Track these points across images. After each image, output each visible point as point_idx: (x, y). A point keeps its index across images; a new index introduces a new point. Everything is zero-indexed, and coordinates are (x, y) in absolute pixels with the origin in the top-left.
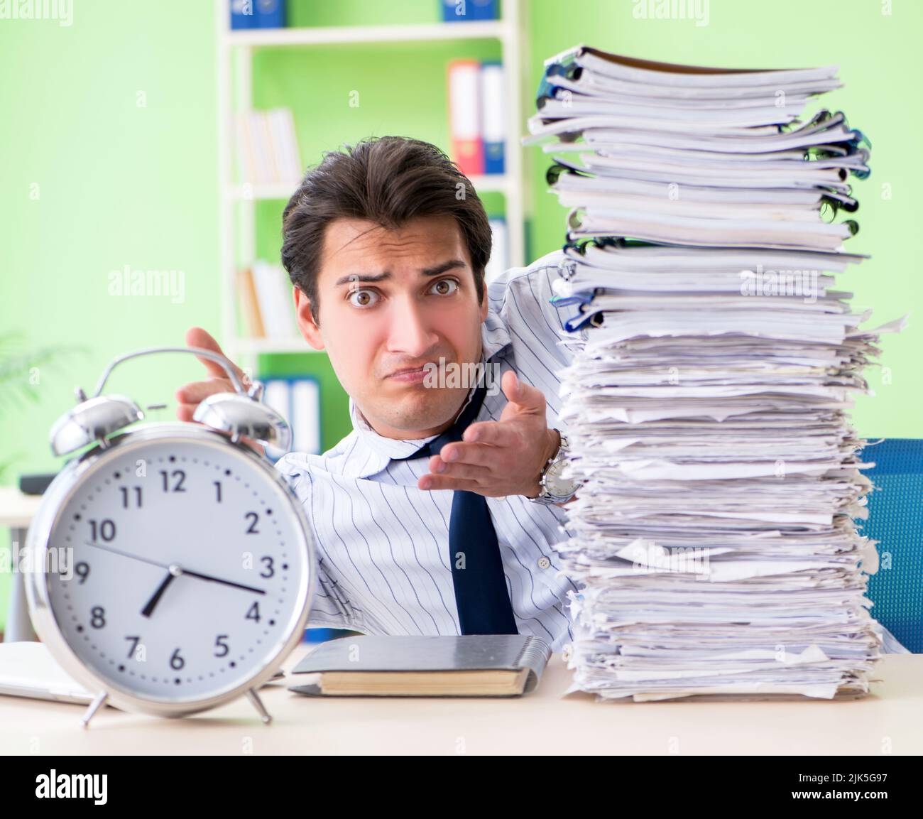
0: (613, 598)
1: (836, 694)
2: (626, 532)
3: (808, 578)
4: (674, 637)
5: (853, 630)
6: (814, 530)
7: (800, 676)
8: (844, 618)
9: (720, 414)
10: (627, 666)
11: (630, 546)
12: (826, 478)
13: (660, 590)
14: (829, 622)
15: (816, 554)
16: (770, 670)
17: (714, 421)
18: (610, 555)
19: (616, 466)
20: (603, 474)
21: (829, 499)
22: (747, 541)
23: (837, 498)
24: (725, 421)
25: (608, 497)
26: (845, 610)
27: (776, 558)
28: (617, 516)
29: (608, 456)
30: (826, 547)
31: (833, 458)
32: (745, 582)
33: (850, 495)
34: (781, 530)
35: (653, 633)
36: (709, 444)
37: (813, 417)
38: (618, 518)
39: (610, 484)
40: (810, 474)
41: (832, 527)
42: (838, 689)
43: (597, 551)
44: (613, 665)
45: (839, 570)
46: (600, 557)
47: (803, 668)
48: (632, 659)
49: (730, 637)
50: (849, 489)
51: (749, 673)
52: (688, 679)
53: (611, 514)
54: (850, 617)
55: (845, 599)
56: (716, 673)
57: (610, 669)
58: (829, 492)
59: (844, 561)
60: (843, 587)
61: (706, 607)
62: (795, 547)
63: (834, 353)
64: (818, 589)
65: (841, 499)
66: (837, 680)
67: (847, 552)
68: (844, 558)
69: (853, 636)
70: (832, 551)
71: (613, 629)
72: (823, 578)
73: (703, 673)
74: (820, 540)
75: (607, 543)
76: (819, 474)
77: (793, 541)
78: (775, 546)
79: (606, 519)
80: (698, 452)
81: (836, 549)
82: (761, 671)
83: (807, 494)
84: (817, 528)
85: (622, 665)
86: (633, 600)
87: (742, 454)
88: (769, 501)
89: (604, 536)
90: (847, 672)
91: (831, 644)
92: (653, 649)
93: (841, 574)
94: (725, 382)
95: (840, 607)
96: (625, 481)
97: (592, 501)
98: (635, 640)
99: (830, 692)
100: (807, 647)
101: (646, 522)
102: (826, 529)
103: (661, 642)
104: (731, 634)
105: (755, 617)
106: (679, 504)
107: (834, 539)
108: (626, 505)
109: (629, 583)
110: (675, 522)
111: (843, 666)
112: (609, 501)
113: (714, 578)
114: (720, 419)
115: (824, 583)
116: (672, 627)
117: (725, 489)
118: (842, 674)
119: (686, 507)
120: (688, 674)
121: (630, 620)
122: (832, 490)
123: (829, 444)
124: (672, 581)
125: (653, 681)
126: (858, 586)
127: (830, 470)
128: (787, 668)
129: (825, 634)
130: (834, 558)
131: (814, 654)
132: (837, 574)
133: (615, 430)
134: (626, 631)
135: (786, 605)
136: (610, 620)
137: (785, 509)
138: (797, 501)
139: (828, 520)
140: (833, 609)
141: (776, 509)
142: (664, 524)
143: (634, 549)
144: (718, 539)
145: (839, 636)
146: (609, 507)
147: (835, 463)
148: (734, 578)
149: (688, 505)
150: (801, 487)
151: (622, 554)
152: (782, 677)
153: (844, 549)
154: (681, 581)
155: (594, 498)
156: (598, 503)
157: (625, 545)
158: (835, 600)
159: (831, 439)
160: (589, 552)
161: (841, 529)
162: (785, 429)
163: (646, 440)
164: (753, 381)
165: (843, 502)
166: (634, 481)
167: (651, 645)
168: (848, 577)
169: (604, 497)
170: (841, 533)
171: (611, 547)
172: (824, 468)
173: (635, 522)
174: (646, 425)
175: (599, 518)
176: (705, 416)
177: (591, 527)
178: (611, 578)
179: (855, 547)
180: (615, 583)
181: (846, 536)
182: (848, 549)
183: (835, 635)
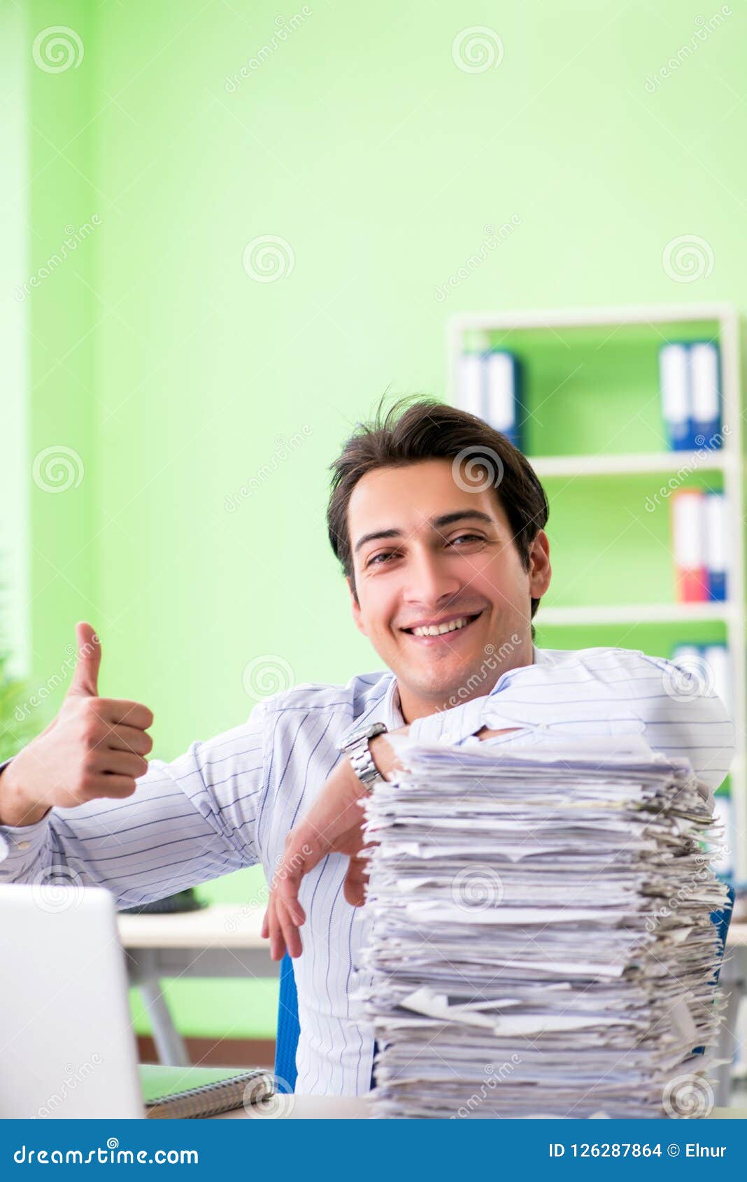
0: (399, 1051)
2: (415, 980)
3: (595, 1035)
4: (456, 1096)
5: (643, 1094)
6: (604, 983)
8: (635, 1081)
9: (517, 852)
11: (416, 995)
12: (623, 925)
13: (448, 1045)
14: (618, 1085)
15: (607, 1009)
17: (509, 861)
18: (395, 1002)
19: (404, 907)
20: (392, 915)
21: (622, 949)
22: (536, 993)
23: (631, 948)
24: (521, 862)
25: (397, 941)
26: (638, 1072)
27: (565, 1012)
29: (402, 896)
30: (616, 1000)
31: (627, 905)
32: (531, 1038)
33: (642, 945)
34: (571, 981)
35: (436, 1092)
37: (609, 860)
38: (406, 964)
39: (399, 926)
40: (604, 921)
41: (623, 979)
43: (384, 1000)
45: (631, 1027)
46: (386, 1006)
49: (516, 1099)
50: (642, 939)
53: (399, 959)
54: (643, 1080)
55: (638, 1060)
58: (620, 942)
60: (635, 1047)
61: (493, 1064)
62: (584, 1001)
63: (639, 788)
64: (608, 1048)
65: (633, 949)
67: (639, 1008)
68: (635, 1016)
69: (645, 1100)
70: (623, 1006)
71: (396, 1086)
72: (614, 1034)
74: (611, 994)
75: (394, 991)
76: (613, 921)
77: (583, 995)
78: (565, 999)
79: (394, 965)
81: (628, 1003)
83: (598, 943)
84: (606, 980)
86: (420, 1055)
87: (536, 898)
88: (558, 950)
89: (392, 984)
92: (435, 1108)
93: (633, 1032)
94: (523, 817)
95: (633, 1069)
96: (414, 924)
97: (381, 945)
98: (416, 1099)
101: (435, 970)
102: (619, 983)
103: (444, 1102)
104: (515, 1095)
105: (542, 1077)
106: (468, 951)
107: (626, 994)
108: (414, 949)
109: (416, 1036)
110: (464, 971)
112: (399, 945)
113: (499, 1031)
114: (515, 859)
115: (615, 1041)
116: (454, 1086)
117: (514, 935)
119: (477, 955)
121: (412, 1078)
122: (624, 940)
123: (627, 889)
124: (459, 1035)
126: (652, 1047)
127: (626, 918)
129: (616, 1099)
130: (626, 1014)
132: (628, 1032)
133: (409, 868)
134: (408, 1090)
135: (578, 1064)
136: (391, 1077)
137: (575, 960)
138: (588, 950)
139: (617, 971)
140: (626, 1071)
141: (566, 959)
142: (453, 972)
143: (419, 998)
144: (509, 991)
145: (630, 1102)
146: (397, 952)
147: (631, 910)
149: (475, 952)
150: (593, 935)
151: (408, 1002)
153: (637, 1004)
154: (467, 1035)
155: (385, 942)
156: (388, 947)
157: (409, 993)
158: (627, 1061)
159: (629, 884)
160: (377, 1001)
161: (635, 983)
162: (584, 872)
163: (440, 880)
164: (550, 815)
165: (636, 952)
166: (423, 924)
167: (435, 1105)
168: (641, 1036)
169: (394, 941)
170: (634, 987)
171: (397, 995)
172: (618, 915)
173: (425, 970)
174: (441, 864)
175: (387, 964)
176: (499, 855)
177: (381, 974)
178: (395, 1030)
179: (652, 1002)
180: (400, 1036)
181: (639, 989)
182: (642, 1003)
183: (627, 1098)
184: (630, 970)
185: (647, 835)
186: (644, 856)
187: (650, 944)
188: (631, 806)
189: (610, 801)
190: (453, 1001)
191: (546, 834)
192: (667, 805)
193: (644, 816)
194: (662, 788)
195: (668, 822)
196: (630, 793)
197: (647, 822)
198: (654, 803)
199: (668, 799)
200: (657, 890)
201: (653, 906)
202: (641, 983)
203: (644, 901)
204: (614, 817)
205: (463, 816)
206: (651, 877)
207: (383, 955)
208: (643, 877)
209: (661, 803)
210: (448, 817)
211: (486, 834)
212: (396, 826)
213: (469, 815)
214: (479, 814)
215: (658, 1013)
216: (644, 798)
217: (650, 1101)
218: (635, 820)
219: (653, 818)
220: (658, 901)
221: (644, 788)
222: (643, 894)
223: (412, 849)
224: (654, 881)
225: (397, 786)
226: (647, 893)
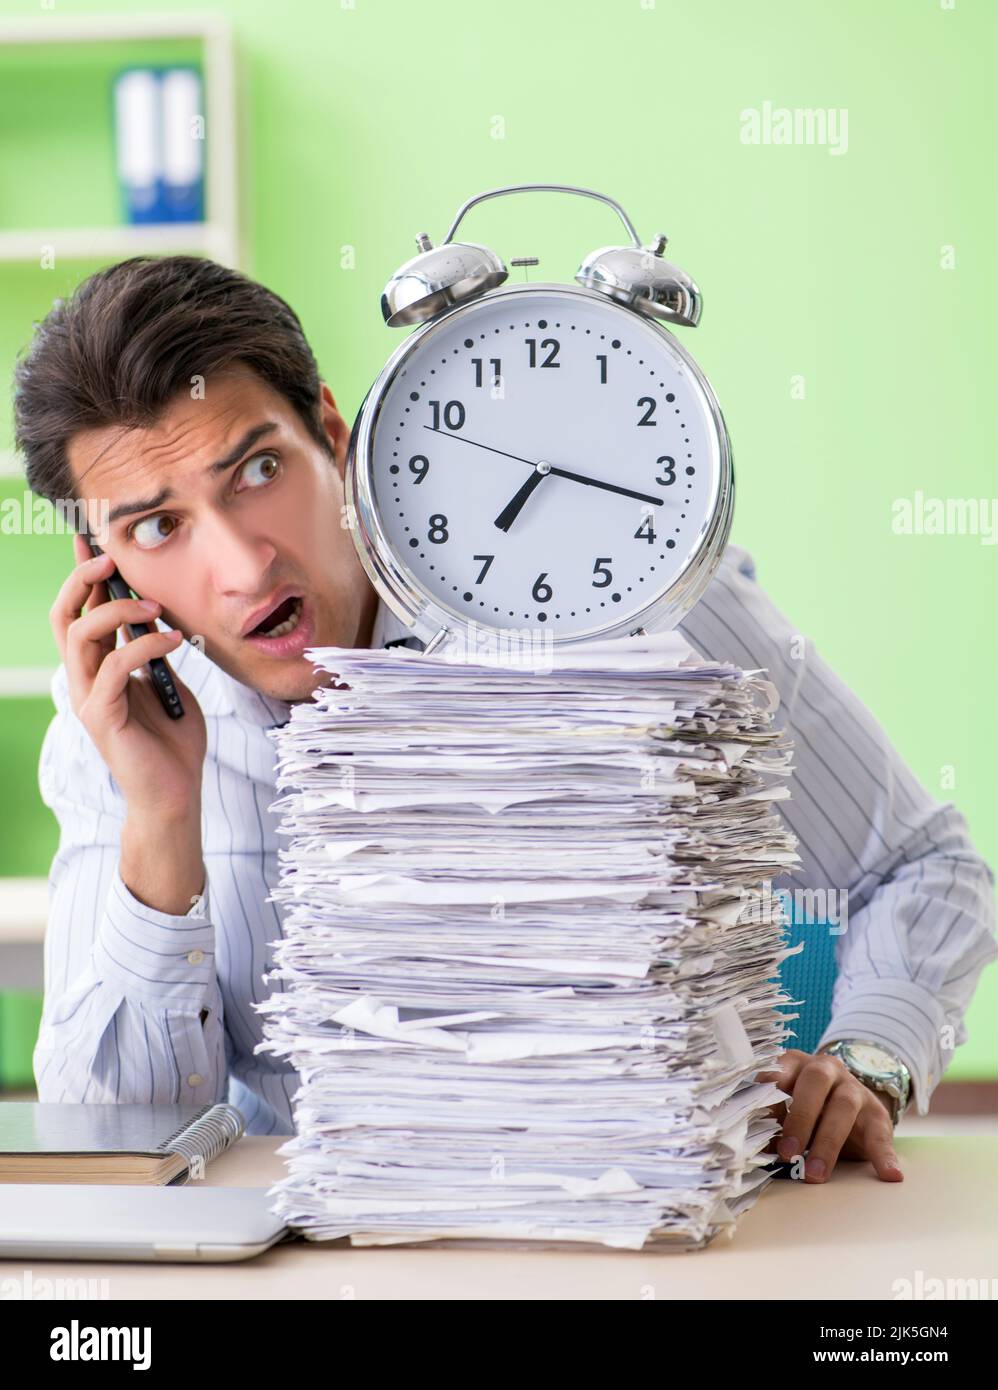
0: (329, 1085)
1: (646, 1243)
2: (353, 986)
3: (610, 1061)
4: (412, 1148)
5: (678, 1143)
6: (622, 988)
7: (598, 1214)
8: (666, 1125)
9: (495, 801)
10: (343, 1192)
11: (352, 1006)
12: (648, 905)
13: (398, 1075)
14: (646, 1130)
15: (626, 1023)
16: (553, 1203)
17: (485, 814)
18: (325, 1019)
19: (336, 883)
20: (319, 894)
21: (647, 938)
22: (524, 1001)
23: (659, 937)
24: (503, 814)
25: (326, 930)
26: (670, 1112)
27: (567, 1028)
28: (338, 959)
29: (332, 867)
30: (641, 1012)
31: (654, 875)
32: (520, 1065)
33: (676, 932)
34: (574, 986)
35: (382, 1141)
36: (476, 850)
37: (628, 810)
38: (338, 963)
39: (328, 910)
40: (621, 899)
41: (650, 982)
42: (652, 1235)
43: (309, 1013)
44: (323, 1190)
45: (660, 1049)
46: (313, 1021)
47: (602, 1200)
48: (350, 1180)
49: (496, 1151)
50: (676, 923)
51: (521, 1207)
52: (431, 1214)
53: (328, 956)
54: (677, 1123)
55: (671, 1094)
56: (473, 1205)
57: (318, 1197)
58: (644, 928)
59: (667, 1034)
60: (666, 1076)
61: (466, 1102)
62: (594, 1012)
63: (672, 704)
64: (628, 1077)
65: (665, 938)
66: (653, 1220)
67: (673, 1021)
68: (668, 1031)
69: (682, 1150)
70: (649, 1020)
71: (326, 1133)
72: (636, 1060)
73: (453, 1206)
74: (632, 1002)
75: (322, 1000)
76: (635, 899)
77: (594, 1004)
78: (566, 1010)
79: (321, 964)
80: (461, 863)
81: (655, 1016)
82: (540, 1203)
83: (610, 931)
84: (627, 984)
85: (334, 1191)
86: (359, 1089)
87: (526, 867)
88: (558, 939)
89: (319, 990)
90: (670, 1209)
91: (647, 1165)
92: (383, 1166)
93: (663, 1056)
94: (503, 750)
95: (663, 1107)
96: (350, 906)
97: (303, 935)
98: (356, 1153)
99: (637, 1239)
100: (607, 1169)
101: (380, 970)
102: (642, 986)
103: (396, 1157)
104: (497, 1146)
105: (536, 1120)
106: (424, 941)
107: (654, 1001)
108: (351, 942)
109: (355, 1063)
110: (421, 970)
111: (663, 1199)
112: (326, 936)
113: (471, 1056)
114: (493, 811)
115: (636, 1069)
116: (410, 1134)
118: (661, 1212)
119: (436, 948)
120: (430, 1206)
121: (348, 1120)
122: (650, 925)
123: (654, 853)
124: (415, 1061)
125: (378, 1216)
126: (689, 1077)
127: (651, 894)
128: (579, 1201)
129: (639, 1151)
130: (652, 1031)
131: (618, 1181)
132: (655, 1056)
133: (342, 825)
134: (344, 1138)
135: (585, 1102)
136: (321, 1120)
137: (583, 953)
138: (599, 941)
139: (642, 970)
140: (652, 1110)
141: (567, 954)
142: (407, 973)
143: (356, 1011)
144: (486, 998)
145: (659, 1153)
146: (327, 945)
147: (659, 883)
148: (500, 1058)
149: (440, 944)
150: (607, 919)
151: (342, 1017)
152: (572, 1215)
153: (669, 1016)
154: (429, 1061)
155: (307, 931)
156: (313, 938)
157: (345, 1003)
158: (656, 1095)
159: (656, 846)
160: (300, 1015)
161: (667, 986)
162: (592, 828)
163: (386, 843)
164: (544, 748)
165: (668, 943)
166: (363, 906)
167: (381, 1160)
168: (674, 1061)
169: (320, 931)
170: (666, 992)
171: (325, 1005)
172: (640, 890)
173: (365, 970)
174: (387, 819)
175: (311, 961)
176: (470, 804)
177: (303, 976)
178: (323, 1054)
179: (690, 1013)
180: (333, 1062)
181: (672, 996)
182: (676, 1017)
183: (653, 1151)
184: (659, 968)
185: (682, 774)
186: (676, 805)
187: (686, 931)
188: (659, 733)
189: (630, 726)
190: (406, 1014)
191: (537, 774)
192: (711, 728)
193: (677, 746)
194: (703, 702)
195: (711, 754)
196: (658, 712)
197: (682, 755)
198: (693, 727)
199: (712, 719)
200: (697, 853)
201: (691, 877)
202: (675, 984)
203: (678, 870)
204: (634, 749)
205: (418, 750)
206: (689, 836)
207: (305, 951)
208: (677, 835)
209: (700, 725)
210: (398, 753)
211: (450, 775)
212: (323, 766)
213: (427, 749)
214: (440, 747)
215: (699, 1029)
216: (678, 719)
217: (688, 1152)
218: (665, 753)
219: (691, 749)
220: (698, 869)
221: (678, 704)
222: (676, 860)
223: (346, 800)
224: (691, 841)
225: (324, 709)
226: (681, 858)
